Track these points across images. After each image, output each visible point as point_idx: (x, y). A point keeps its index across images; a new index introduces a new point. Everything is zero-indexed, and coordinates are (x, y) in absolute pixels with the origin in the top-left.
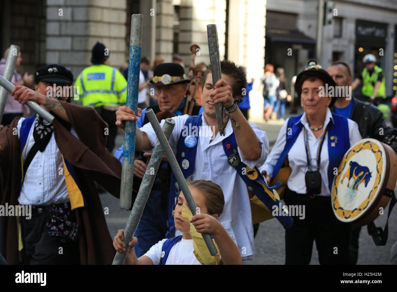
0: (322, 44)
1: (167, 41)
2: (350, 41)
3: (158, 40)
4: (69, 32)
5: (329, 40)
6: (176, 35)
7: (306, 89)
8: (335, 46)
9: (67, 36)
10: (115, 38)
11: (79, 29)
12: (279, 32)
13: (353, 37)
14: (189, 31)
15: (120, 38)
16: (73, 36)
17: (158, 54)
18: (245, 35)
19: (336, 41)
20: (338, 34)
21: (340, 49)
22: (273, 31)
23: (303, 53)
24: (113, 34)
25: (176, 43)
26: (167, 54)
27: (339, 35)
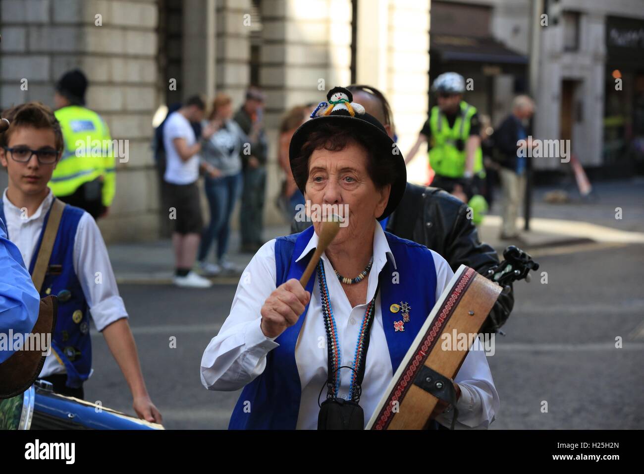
0: (540, 63)
1: (237, 62)
2: (595, 58)
3: (221, 61)
4: (45, 45)
5: (554, 57)
6: (255, 50)
7: (321, 169)
8: (566, 67)
9: (40, 53)
10: (136, 57)
11: (64, 40)
12: (456, 42)
13: (602, 49)
14: (280, 42)
15: (145, 57)
16: (52, 54)
17: (220, 86)
18: (390, 49)
19: (567, 59)
20: (571, 43)
21: (575, 74)
22: (444, 41)
23: (504, 83)
24: (132, 50)
25: (255, 67)
26: (237, 87)
27: (573, 47)
